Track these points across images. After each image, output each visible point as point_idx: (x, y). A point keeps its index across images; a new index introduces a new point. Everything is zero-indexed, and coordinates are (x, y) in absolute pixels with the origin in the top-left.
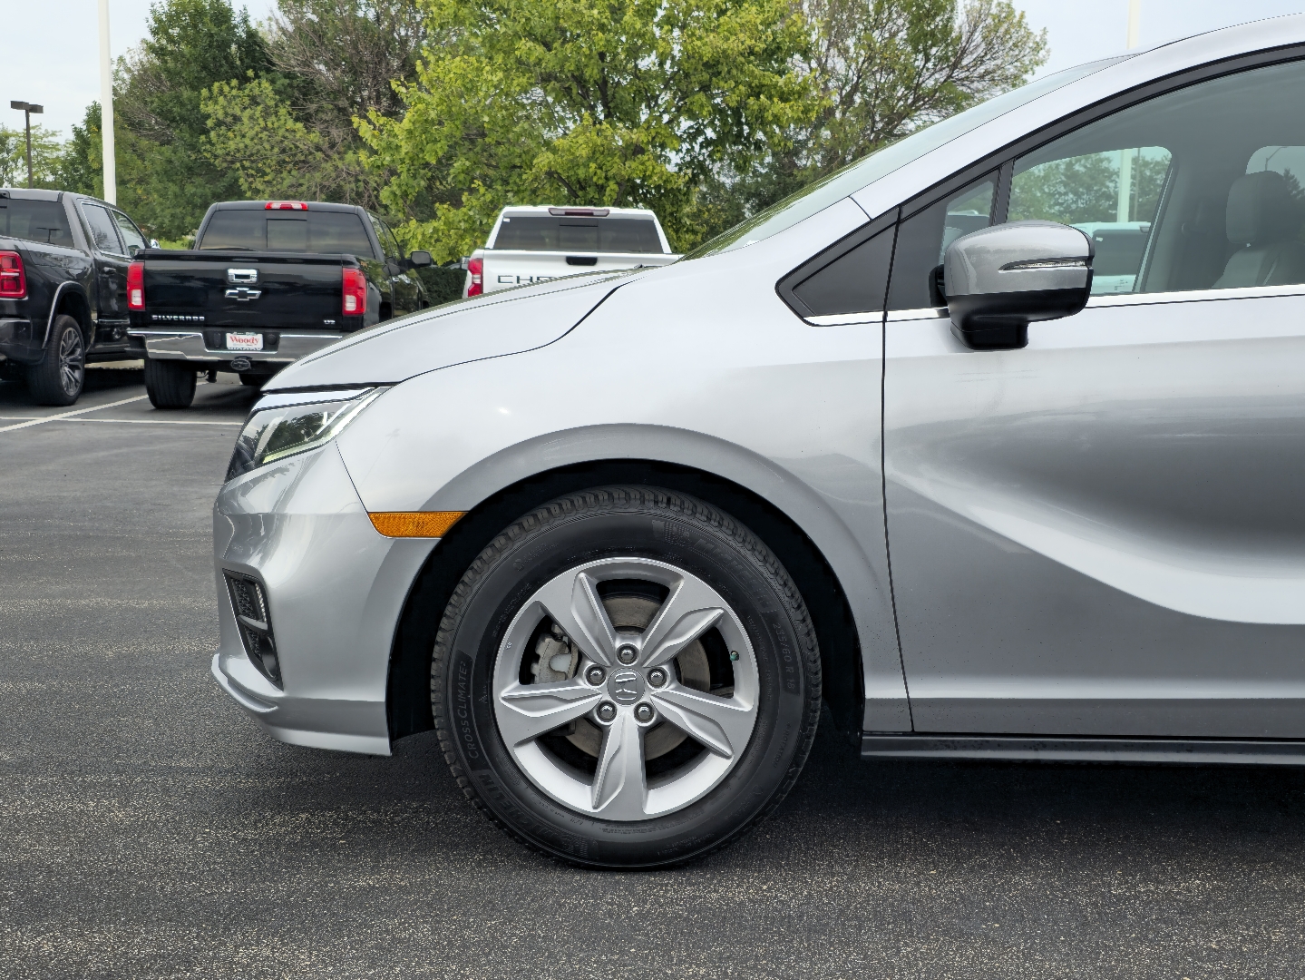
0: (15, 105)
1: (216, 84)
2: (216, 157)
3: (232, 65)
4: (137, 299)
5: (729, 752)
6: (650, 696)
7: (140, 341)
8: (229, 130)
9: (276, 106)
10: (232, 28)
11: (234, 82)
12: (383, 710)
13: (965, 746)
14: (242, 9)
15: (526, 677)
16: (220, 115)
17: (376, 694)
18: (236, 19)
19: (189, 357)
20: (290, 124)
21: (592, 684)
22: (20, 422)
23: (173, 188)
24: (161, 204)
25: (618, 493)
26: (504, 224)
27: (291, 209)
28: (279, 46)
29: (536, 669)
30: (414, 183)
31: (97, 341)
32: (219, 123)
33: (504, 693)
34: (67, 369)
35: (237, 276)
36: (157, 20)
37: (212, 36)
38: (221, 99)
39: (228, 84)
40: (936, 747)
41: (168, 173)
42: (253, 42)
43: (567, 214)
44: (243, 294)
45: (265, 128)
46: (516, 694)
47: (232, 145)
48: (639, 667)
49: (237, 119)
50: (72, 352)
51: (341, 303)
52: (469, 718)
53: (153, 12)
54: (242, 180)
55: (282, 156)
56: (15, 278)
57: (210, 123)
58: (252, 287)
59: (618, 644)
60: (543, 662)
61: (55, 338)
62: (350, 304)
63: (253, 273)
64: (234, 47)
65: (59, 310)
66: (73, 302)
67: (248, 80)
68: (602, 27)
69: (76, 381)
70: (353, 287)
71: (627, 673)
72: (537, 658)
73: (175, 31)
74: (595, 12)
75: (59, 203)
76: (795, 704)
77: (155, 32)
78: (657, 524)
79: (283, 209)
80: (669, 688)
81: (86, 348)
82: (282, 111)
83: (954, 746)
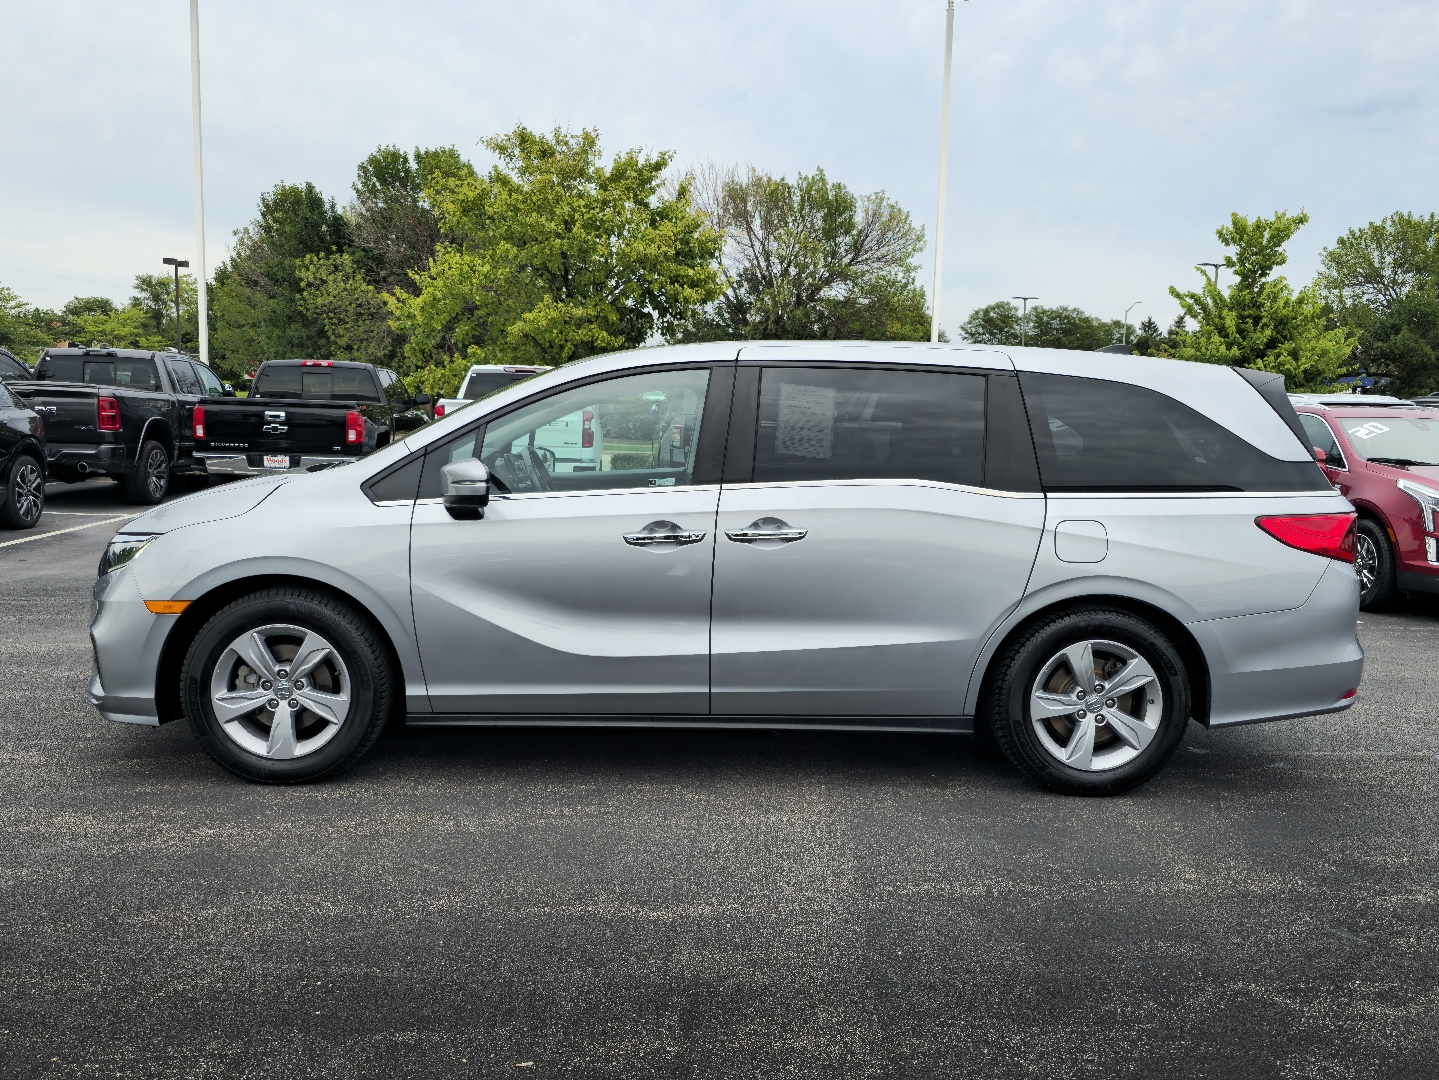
0: (167, 261)
1: (308, 256)
2: (308, 310)
3: (322, 240)
4: (200, 431)
5: (336, 721)
6: (296, 694)
7: (201, 461)
8: (318, 290)
9: (354, 272)
10: (322, 213)
11: (322, 254)
12: (154, 702)
13: (459, 719)
14: (331, 199)
15: (232, 687)
16: (311, 279)
17: (149, 694)
18: (327, 206)
19: (236, 472)
20: (364, 286)
21: (265, 690)
22: (114, 517)
23: (277, 332)
24: (268, 344)
25: (273, 592)
26: (472, 377)
27: (320, 365)
28: (359, 226)
29: (237, 682)
30: (428, 342)
31: (179, 457)
32: (309, 285)
33: (217, 696)
34: (154, 478)
35: (271, 416)
36: (267, 206)
37: (307, 219)
38: (312, 267)
39: (317, 255)
40: (444, 719)
41: (273, 321)
42: (338, 223)
43: (517, 371)
44: (275, 429)
45: (345, 289)
46: (225, 696)
47: (320, 301)
48: (289, 680)
49: (324, 282)
50: (159, 466)
51: (346, 435)
52: (198, 709)
53: (263, 200)
54: (327, 328)
55: (359, 309)
56: (112, 416)
57: (303, 284)
58: (281, 424)
59: (277, 668)
60: (241, 678)
61: (144, 457)
62: (352, 436)
63: (283, 414)
64: (324, 228)
65: (147, 438)
66: (159, 431)
67: (333, 253)
68: (558, 235)
69: (161, 487)
70: (355, 424)
71: (284, 683)
72: (237, 676)
73: (279, 215)
74: (553, 224)
75: (152, 360)
76: (368, 696)
77: (263, 215)
78: (292, 607)
79: (314, 365)
80: (307, 690)
81: (170, 463)
82: (359, 277)
83: (454, 719)
